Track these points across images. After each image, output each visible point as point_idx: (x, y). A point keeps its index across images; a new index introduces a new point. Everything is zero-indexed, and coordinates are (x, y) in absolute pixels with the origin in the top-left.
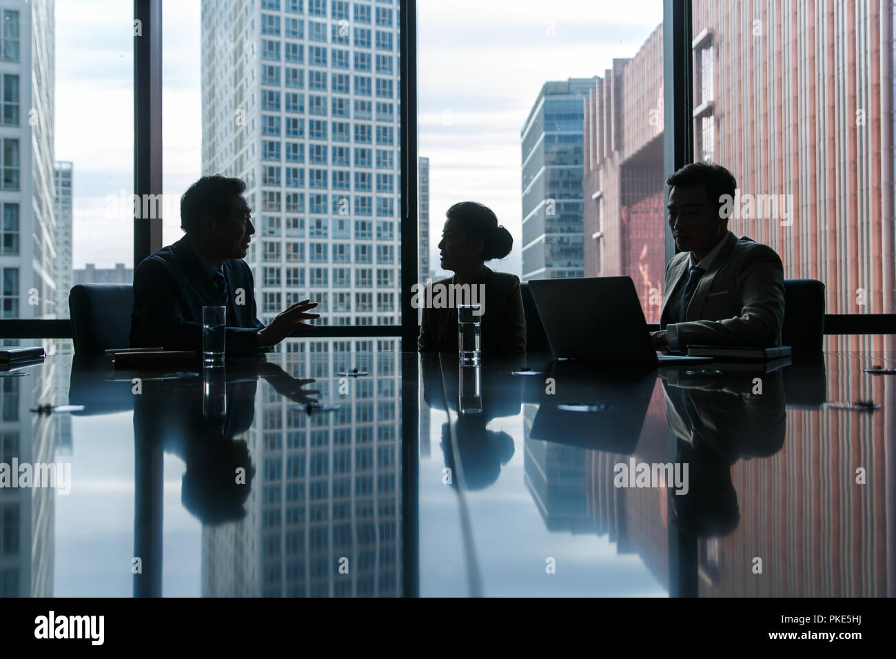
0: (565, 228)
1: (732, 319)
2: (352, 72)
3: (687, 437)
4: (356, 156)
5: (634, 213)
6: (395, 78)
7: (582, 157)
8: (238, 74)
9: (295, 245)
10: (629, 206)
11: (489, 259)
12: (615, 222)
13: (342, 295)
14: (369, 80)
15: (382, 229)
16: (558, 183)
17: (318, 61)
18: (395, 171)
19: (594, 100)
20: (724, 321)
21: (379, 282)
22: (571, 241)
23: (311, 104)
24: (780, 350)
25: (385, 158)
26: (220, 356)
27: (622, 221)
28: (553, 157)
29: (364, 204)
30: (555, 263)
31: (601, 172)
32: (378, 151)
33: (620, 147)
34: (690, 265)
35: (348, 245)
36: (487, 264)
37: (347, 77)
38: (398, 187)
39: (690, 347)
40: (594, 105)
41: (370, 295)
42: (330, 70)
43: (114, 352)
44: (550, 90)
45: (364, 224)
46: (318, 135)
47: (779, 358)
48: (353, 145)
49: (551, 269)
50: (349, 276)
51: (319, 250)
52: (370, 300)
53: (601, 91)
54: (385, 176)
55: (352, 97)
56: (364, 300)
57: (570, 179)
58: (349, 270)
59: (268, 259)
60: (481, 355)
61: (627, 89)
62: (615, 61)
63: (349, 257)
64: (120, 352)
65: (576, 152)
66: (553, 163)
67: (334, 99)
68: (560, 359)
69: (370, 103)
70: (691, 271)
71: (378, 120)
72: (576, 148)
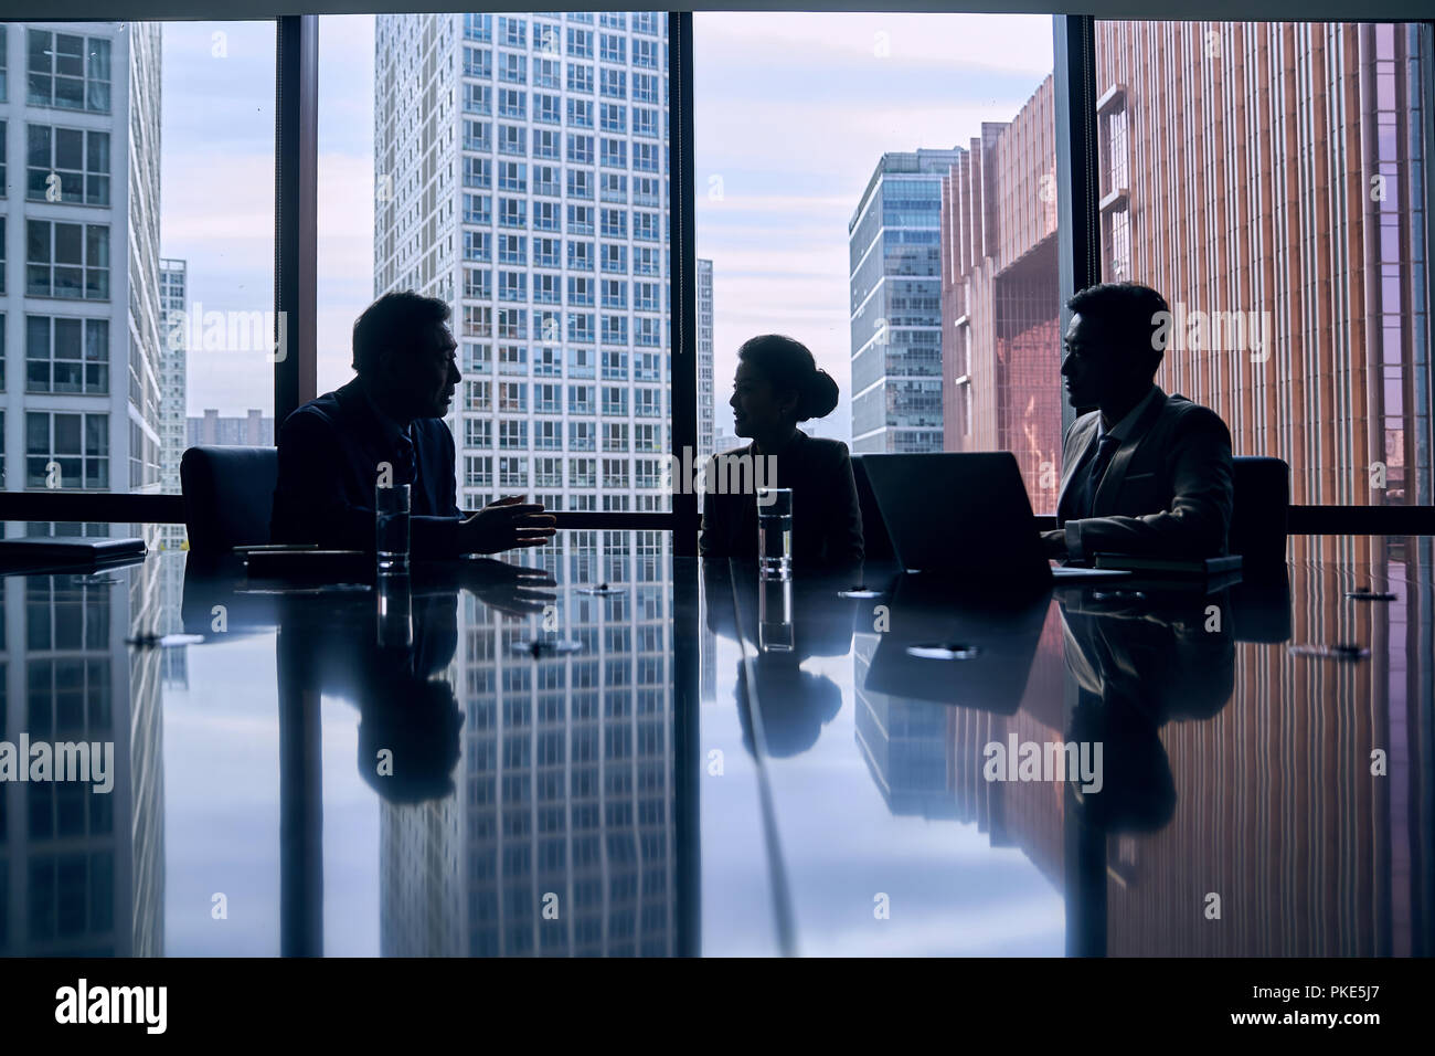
0: (916, 368)
1: (1158, 515)
2: (597, 133)
3: (1095, 686)
4: (604, 256)
5: (1015, 348)
6: (662, 142)
7: (940, 264)
8: (429, 135)
9: (513, 387)
10: (1008, 338)
11: (804, 419)
12: (989, 362)
13: (582, 462)
14: (623, 144)
15: (642, 365)
16: (904, 301)
17: (546, 116)
18: (662, 280)
19: (956, 181)
20: (1147, 518)
21: (638, 444)
22: (925, 388)
23: (536, 178)
24: (1227, 561)
25: (647, 260)
26: (403, 559)
27: (998, 360)
28: (897, 264)
29: (615, 328)
30: (900, 420)
31: (967, 287)
32: (636, 249)
33: (994, 252)
34: (1100, 433)
35: (593, 388)
36: (800, 426)
37: (591, 140)
38: (667, 303)
39: (1099, 556)
40: (956, 189)
41: (626, 463)
42: (565, 129)
43: (247, 550)
44: (891, 165)
45: (615, 357)
46: (547, 224)
47: (1226, 573)
48: (598, 240)
49: (894, 428)
50: (593, 434)
51: (548, 395)
52: (626, 471)
53: (966, 169)
54: (647, 286)
55: (597, 169)
56: (616, 471)
57: (923, 296)
58: (593, 426)
59: (472, 407)
60: (793, 564)
61: (1003, 168)
62: (985, 125)
63: (593, 405)
64: (254, 550)
65: (930, 258)
66: (897, 272)
67: (570, 172)
68: (909, 571)
69: (624, 179)
70: (1101, 442)
71: (636, 204)
72: (930, 252)
